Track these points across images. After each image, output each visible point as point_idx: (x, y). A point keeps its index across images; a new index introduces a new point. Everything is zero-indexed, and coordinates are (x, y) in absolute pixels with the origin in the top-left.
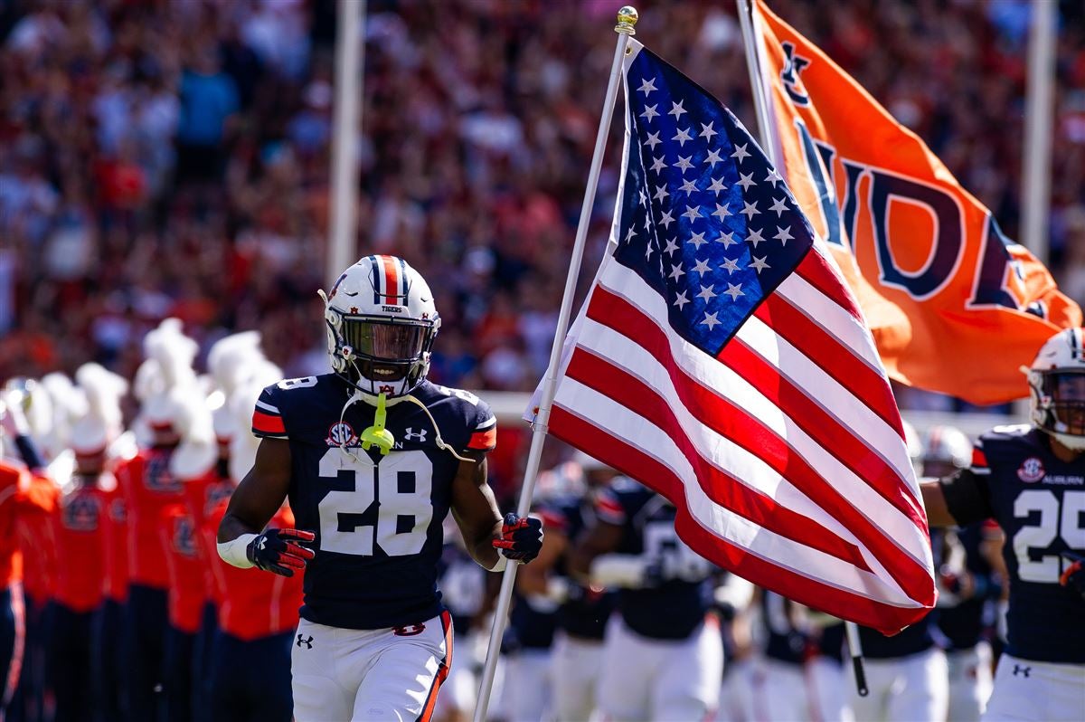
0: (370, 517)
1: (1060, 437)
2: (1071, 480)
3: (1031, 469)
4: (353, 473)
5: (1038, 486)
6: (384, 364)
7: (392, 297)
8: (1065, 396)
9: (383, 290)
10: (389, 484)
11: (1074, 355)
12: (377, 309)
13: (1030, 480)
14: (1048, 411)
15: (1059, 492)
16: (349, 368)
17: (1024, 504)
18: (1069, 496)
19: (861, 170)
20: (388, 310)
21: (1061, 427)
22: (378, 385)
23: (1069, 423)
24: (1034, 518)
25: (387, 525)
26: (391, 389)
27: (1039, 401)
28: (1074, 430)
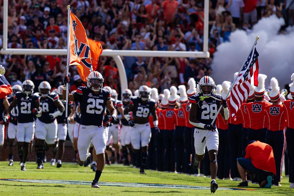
0: (209, 114)
1: (93, 89)
2: (97, 97)
3: (90, 95)
4: (206, 108)
5: (92, 98)
6: (207, 92)
7: (207, 82)
8: (94, 83)
9: (205, 81)
10: (212, 109)
11: (95, 76)
12: (204, 84)
13: (90, 97)
14: (91, 85)
15: (95, 99)
16: (202, 93)
17: (89, 101)
18: (97, 100)
19: (85, 45)
20: (206, 84)
21: (93, 88)
22: (206, 95)
23: (94, 87)
24: (91, 103)
25: (211, 114)
26: (208, 95)
27: (89, 84)
28: (95, 88)
